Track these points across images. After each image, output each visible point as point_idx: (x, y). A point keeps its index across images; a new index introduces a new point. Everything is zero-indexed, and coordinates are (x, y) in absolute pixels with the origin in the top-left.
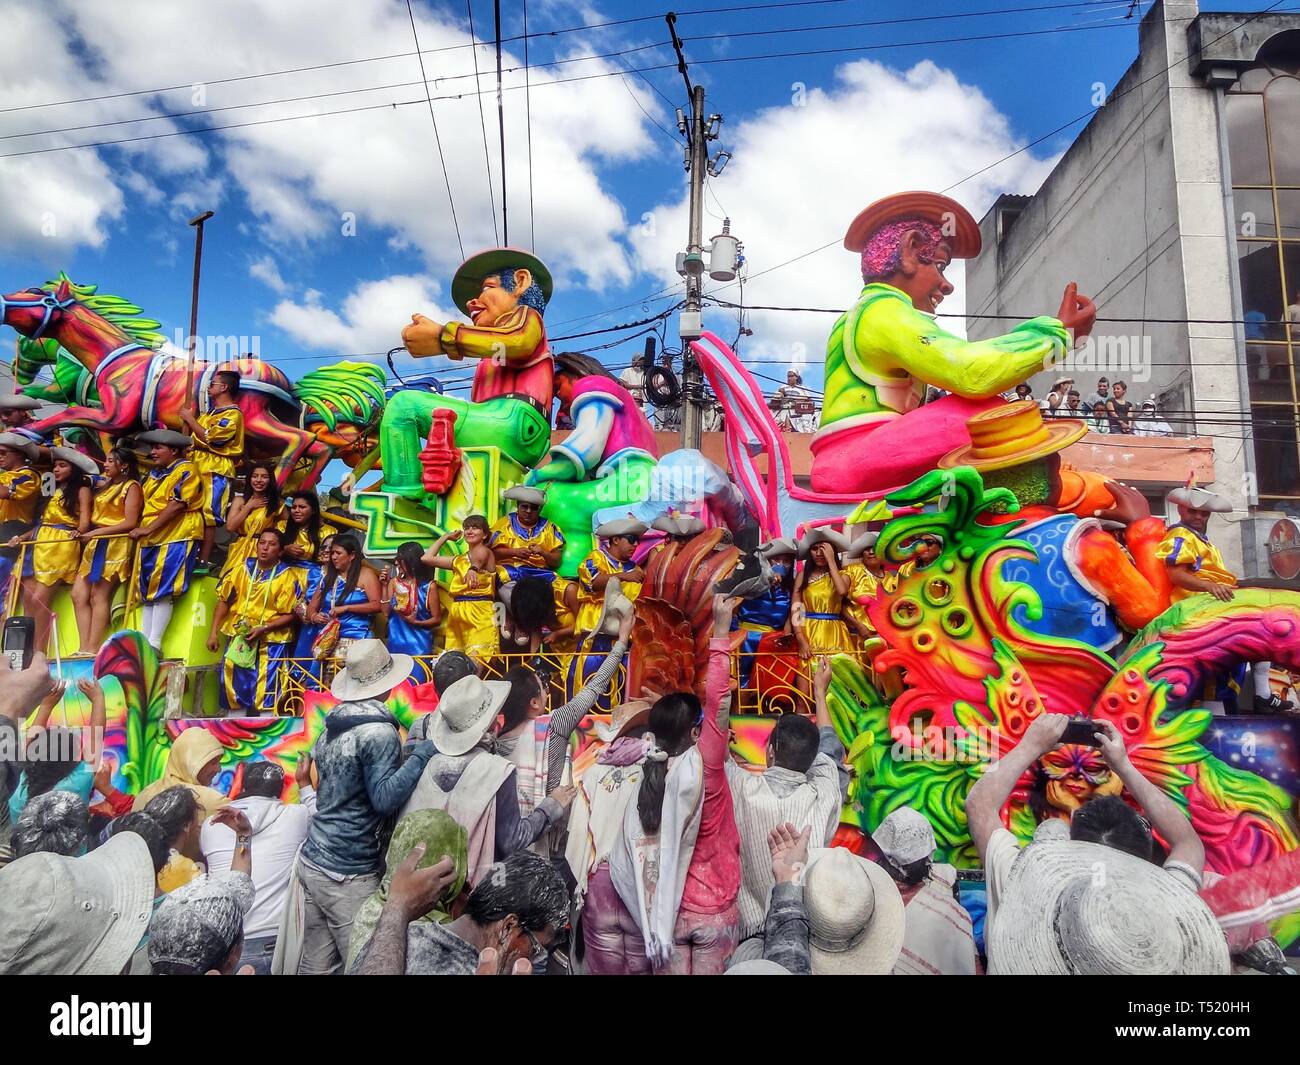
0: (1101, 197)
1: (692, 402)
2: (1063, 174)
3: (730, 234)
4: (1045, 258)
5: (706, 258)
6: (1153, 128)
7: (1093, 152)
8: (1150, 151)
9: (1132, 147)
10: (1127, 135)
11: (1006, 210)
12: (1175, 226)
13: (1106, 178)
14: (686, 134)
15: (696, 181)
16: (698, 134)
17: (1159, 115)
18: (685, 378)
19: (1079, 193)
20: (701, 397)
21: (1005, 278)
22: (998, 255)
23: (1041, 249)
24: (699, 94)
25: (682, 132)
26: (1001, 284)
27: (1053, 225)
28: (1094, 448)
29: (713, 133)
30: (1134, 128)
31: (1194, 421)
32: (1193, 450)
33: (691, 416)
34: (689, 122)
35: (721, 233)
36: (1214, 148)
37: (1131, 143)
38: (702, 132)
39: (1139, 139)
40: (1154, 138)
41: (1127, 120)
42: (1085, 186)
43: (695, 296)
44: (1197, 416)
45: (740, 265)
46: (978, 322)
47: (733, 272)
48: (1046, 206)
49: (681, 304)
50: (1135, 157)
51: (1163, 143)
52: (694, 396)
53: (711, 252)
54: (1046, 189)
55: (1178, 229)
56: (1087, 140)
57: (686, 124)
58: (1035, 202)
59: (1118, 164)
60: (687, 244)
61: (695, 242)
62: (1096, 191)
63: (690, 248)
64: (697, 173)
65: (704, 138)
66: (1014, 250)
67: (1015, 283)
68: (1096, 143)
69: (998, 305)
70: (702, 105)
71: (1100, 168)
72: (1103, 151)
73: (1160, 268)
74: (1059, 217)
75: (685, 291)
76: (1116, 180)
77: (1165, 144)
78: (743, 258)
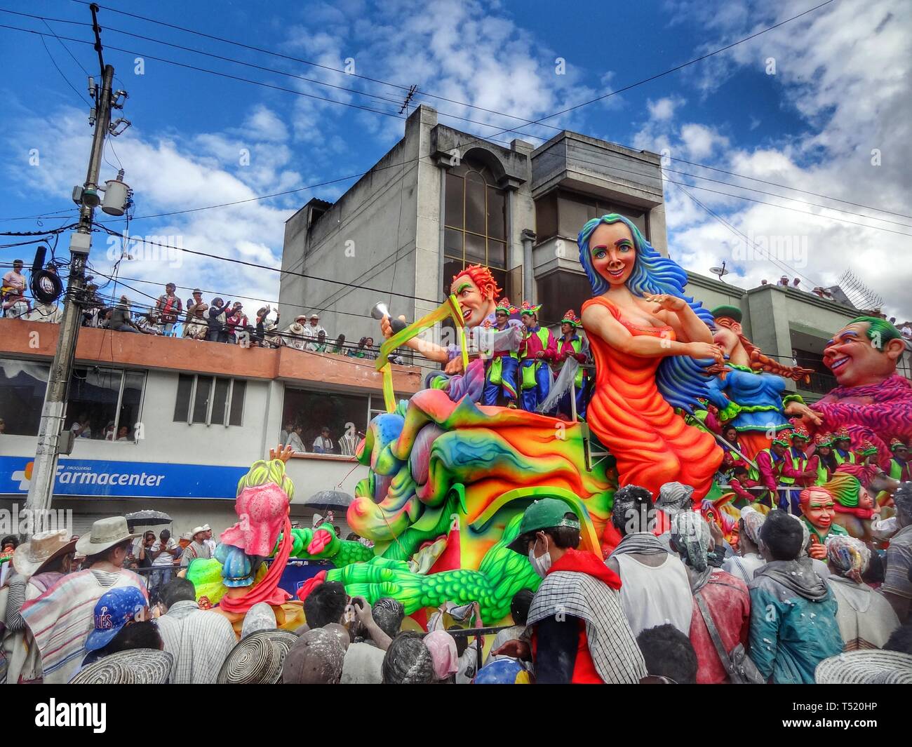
0: (375, 214)
1: (73, 302)
2: (353, 195)
3: (123, 182)
4: (336, 244)
5: (101, 195)
6: (407, 182)
7: (373, 186)
8: (405, 194)
9: (394, 190)
10: (393, 181)
11: (315, 208)
12: (414, 241)
13: (378, 204)
14: (95, 97)
15: (99, 135)
16: (105, 100)
17: (411, 175)
18: (70, 283)
19: (362, 208)
20: (83, 300)
21: (310, 251)
22: (307, 235)
23: (334, 238)
24: (110, 72)
25: (92, 95)
26: (307, 254)
27: (344, 224)
28: (357, 367)
29: (119, 103)
30: (397, 179)
31: (412, 357)
32: (411, 374)
33: (72, 314)
34: (99, 89)
35: (115, 179)
36: (438, 201)
37: (394, 187)
38: (109, 100)
39: (399, 186)
40: (408, 187)
41: (394, 173)
42: (366, 205)
43: (87, 222)
44: (414, 354)
45: (128, 205)
46: (289, 277)
47: (122, 210)
48: (341, 211)
49: (74, 225)
50: (397, 194)
51: (412, 192)
52: (76, 298)
53: (104, 191)
54: (341, 201)
55: (415, 243)
56: (370, 178)
57: (96, 90)
58: (334, 208)
59: (386, 197)
60: (85, 181)
61: (92, 181)
62: (372, 210)
63: (87, 184)
64: (100, 129)
65: (111, 105)
66: (317, 235)
67: (316, 256)
68: (375, 182)
69: (303, 268)
70: (111, 80)
71: (376, 197)
72: (378, 187)
73: (403, 264)
74: (348, 221)
75: (79, 217)
76: (384, 206)
77: (413, 193)
78: (132, 202)
